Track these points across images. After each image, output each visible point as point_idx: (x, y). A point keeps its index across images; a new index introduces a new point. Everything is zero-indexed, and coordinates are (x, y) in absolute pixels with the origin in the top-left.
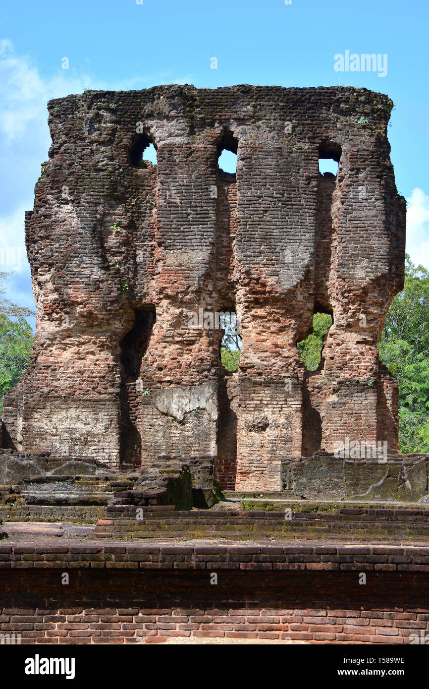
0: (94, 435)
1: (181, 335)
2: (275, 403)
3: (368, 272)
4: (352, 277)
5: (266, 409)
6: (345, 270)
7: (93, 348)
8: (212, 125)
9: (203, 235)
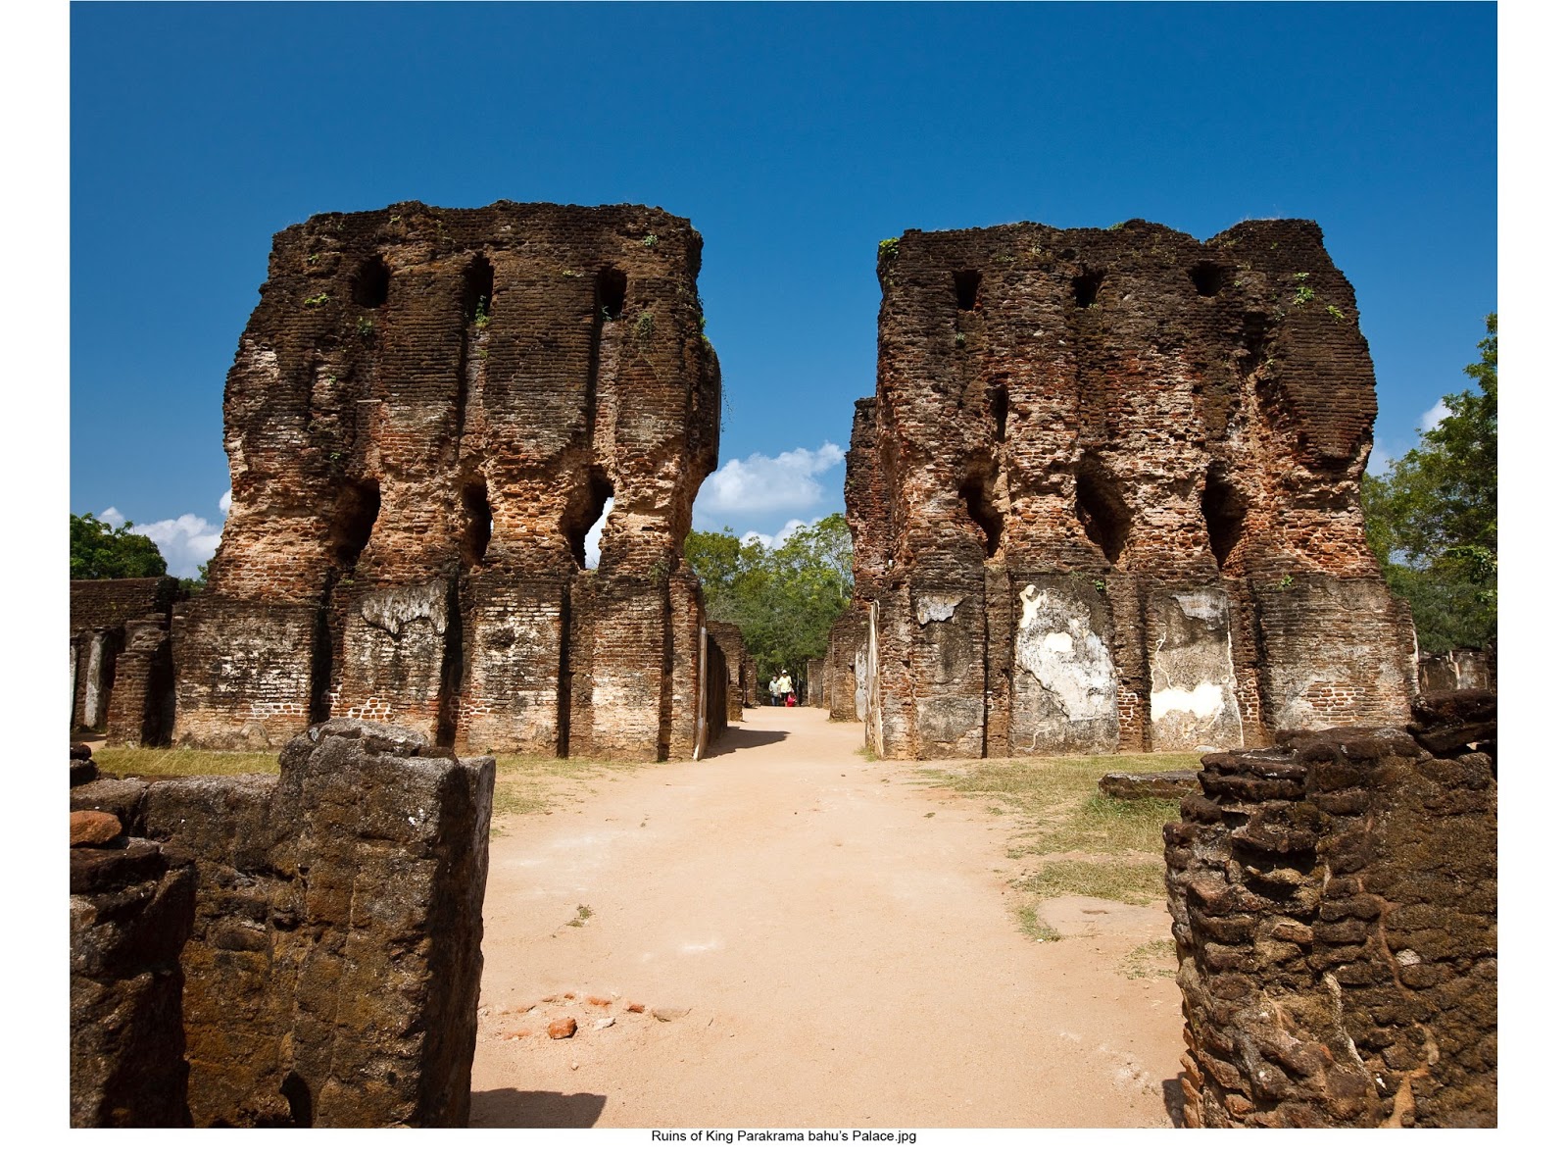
0: (277, 655)
1: (408, 519)
2: (524, 609)
3: (656, 433)
4: (634, 439)
5: (512, 618)
6: (626, 430)
7: (292, 537)
8: (459, 250)
9: (439, 387)
